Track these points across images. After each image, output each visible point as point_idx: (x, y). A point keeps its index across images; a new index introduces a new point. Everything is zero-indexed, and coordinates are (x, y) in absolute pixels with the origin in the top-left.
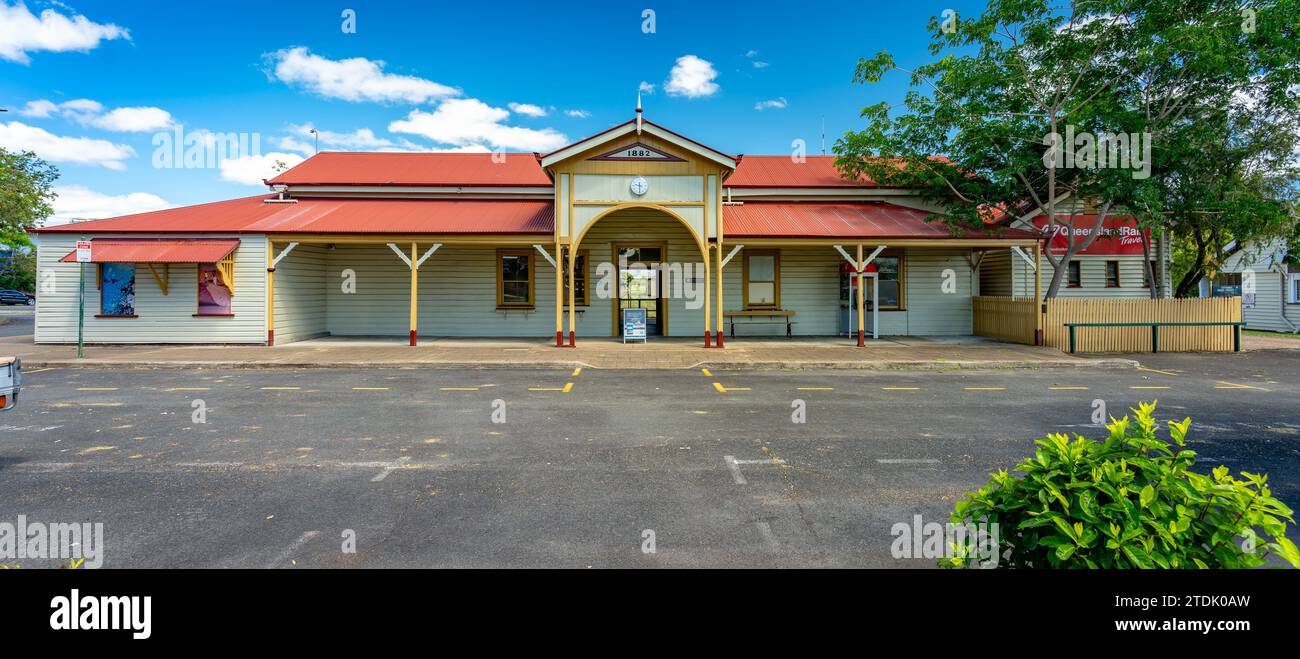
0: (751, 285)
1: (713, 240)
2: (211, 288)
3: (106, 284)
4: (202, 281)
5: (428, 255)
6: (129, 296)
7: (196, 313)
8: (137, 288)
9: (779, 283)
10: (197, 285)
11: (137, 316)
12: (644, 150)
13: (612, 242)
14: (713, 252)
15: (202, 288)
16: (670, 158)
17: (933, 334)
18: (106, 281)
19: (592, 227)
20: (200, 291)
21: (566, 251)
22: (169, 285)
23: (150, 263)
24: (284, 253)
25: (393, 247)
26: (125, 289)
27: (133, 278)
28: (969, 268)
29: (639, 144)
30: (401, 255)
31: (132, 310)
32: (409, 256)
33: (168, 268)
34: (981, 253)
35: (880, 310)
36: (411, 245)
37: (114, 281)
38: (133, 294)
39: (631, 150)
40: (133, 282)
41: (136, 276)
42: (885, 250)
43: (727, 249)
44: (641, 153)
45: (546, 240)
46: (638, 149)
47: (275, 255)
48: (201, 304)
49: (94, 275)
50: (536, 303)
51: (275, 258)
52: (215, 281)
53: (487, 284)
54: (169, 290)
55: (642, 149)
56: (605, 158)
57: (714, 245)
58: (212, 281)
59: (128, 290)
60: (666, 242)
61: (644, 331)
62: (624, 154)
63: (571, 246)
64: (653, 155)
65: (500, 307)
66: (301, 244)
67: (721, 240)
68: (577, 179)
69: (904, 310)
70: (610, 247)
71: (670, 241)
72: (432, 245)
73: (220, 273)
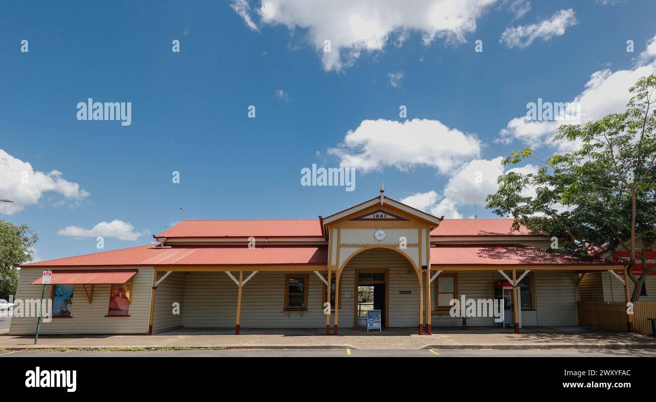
0: (439, 295)
1: (425, 268)
2: (118, 299)
3: (55, 298)
4: (113, 295)
5: (249, 278)
6: (69, 305)
7: (107, 315)
8: (74, 300)
9: (457, 294)
10: (109, 298)
11: (72, 317)
12: (383, 214)
13: (356, 270)
14: (425, 274)
15: (112, 299)
16: (399, 219)
17: (560, 325)
18: (56, 296)
19: (350, 261)
20: (110, 301)
21: (334, 275)
22: (93, 298)
23: (84, 285)
24: (163, 278)
25: (228, 273)
26: (67, 301)
27: (72, 294)
28: (573, 284)
29: (379, 211)
30: (233, 278)
31: (69, 313)
32: (238, 279)
33: (93, 287)
34: (580, 274)
35: (522, 310)
36: (239, 272)
37: (61, 295)
38: (71, 303)
39: (376, 214)
40: (72, 296)
41: (75, 292)
42: (529, 272)
43: (433, 273)
44: (381, 216)
45: (322, 268)
46: (380, 214)
47: (157, 279)
48: (110, 309)
49: (50, 292)
50: (309, 307)
51: (157, 281)
52: (120, 295)
53: (280, 295)
54: (93, 301)
55: (382, 214)
56: (360, 219)
57: (425, 270)
58: (118, 295)
59: (68, 301)
60: (388, 270)
61: (380, 324)
62: (371, 217)
63: (337, 272)
64: (388, 217)
65: (286, 310)
66: (173, 273)
67: (430, 267)
68: (343, 231)
69: (535, 310)
70: (354, 273)
71: (390, 269)
72: (252, 272)
73: (124, 290)
